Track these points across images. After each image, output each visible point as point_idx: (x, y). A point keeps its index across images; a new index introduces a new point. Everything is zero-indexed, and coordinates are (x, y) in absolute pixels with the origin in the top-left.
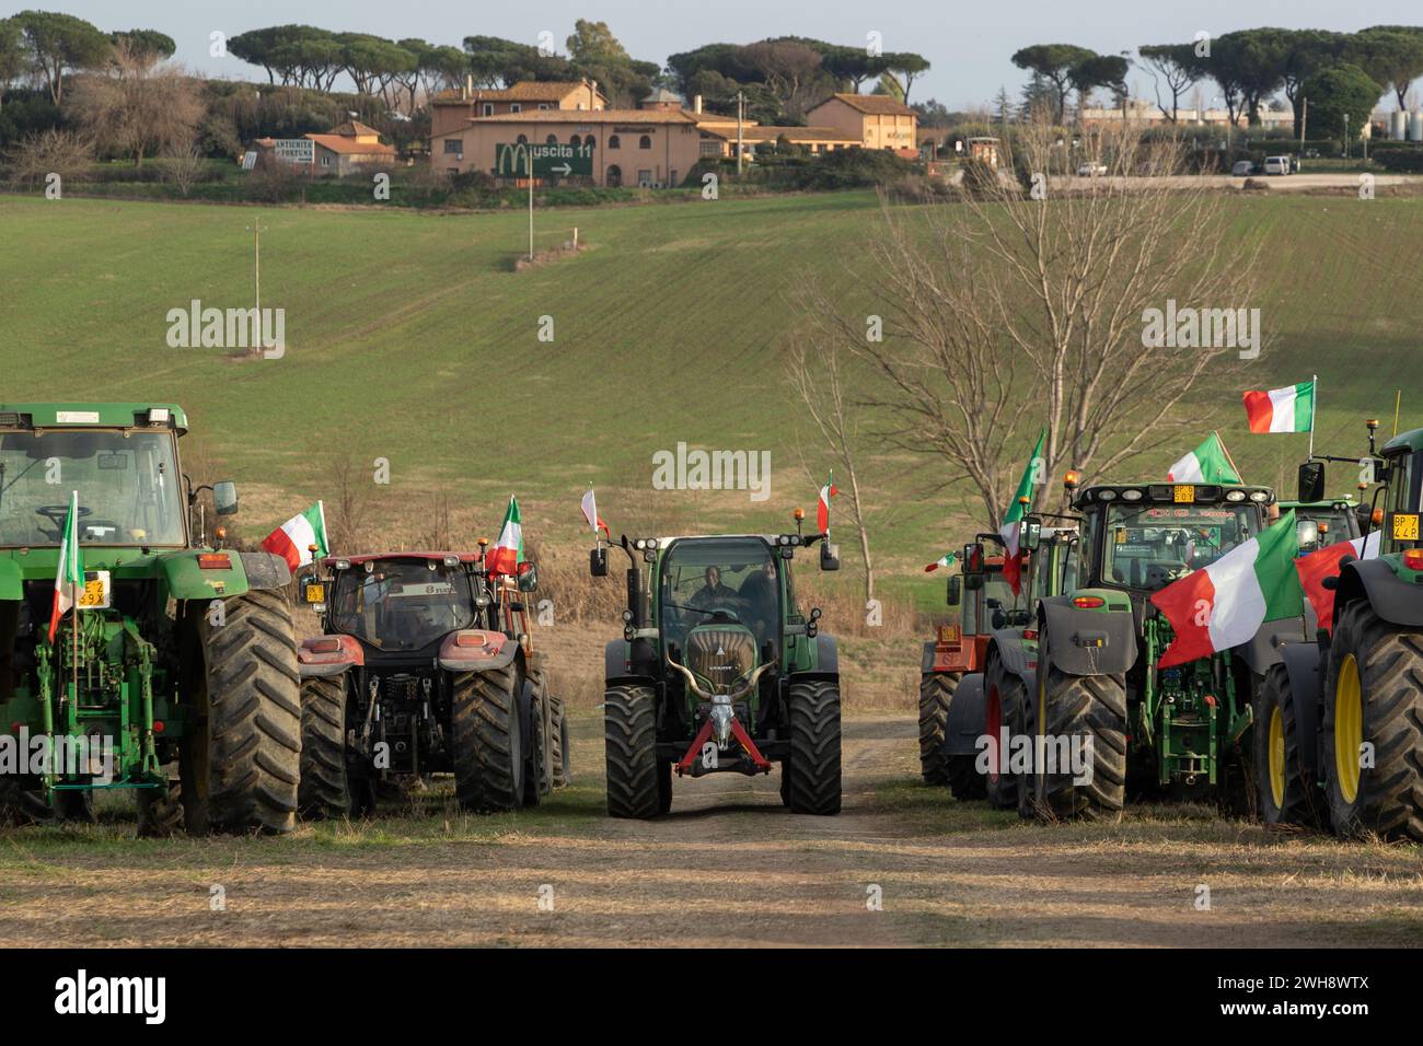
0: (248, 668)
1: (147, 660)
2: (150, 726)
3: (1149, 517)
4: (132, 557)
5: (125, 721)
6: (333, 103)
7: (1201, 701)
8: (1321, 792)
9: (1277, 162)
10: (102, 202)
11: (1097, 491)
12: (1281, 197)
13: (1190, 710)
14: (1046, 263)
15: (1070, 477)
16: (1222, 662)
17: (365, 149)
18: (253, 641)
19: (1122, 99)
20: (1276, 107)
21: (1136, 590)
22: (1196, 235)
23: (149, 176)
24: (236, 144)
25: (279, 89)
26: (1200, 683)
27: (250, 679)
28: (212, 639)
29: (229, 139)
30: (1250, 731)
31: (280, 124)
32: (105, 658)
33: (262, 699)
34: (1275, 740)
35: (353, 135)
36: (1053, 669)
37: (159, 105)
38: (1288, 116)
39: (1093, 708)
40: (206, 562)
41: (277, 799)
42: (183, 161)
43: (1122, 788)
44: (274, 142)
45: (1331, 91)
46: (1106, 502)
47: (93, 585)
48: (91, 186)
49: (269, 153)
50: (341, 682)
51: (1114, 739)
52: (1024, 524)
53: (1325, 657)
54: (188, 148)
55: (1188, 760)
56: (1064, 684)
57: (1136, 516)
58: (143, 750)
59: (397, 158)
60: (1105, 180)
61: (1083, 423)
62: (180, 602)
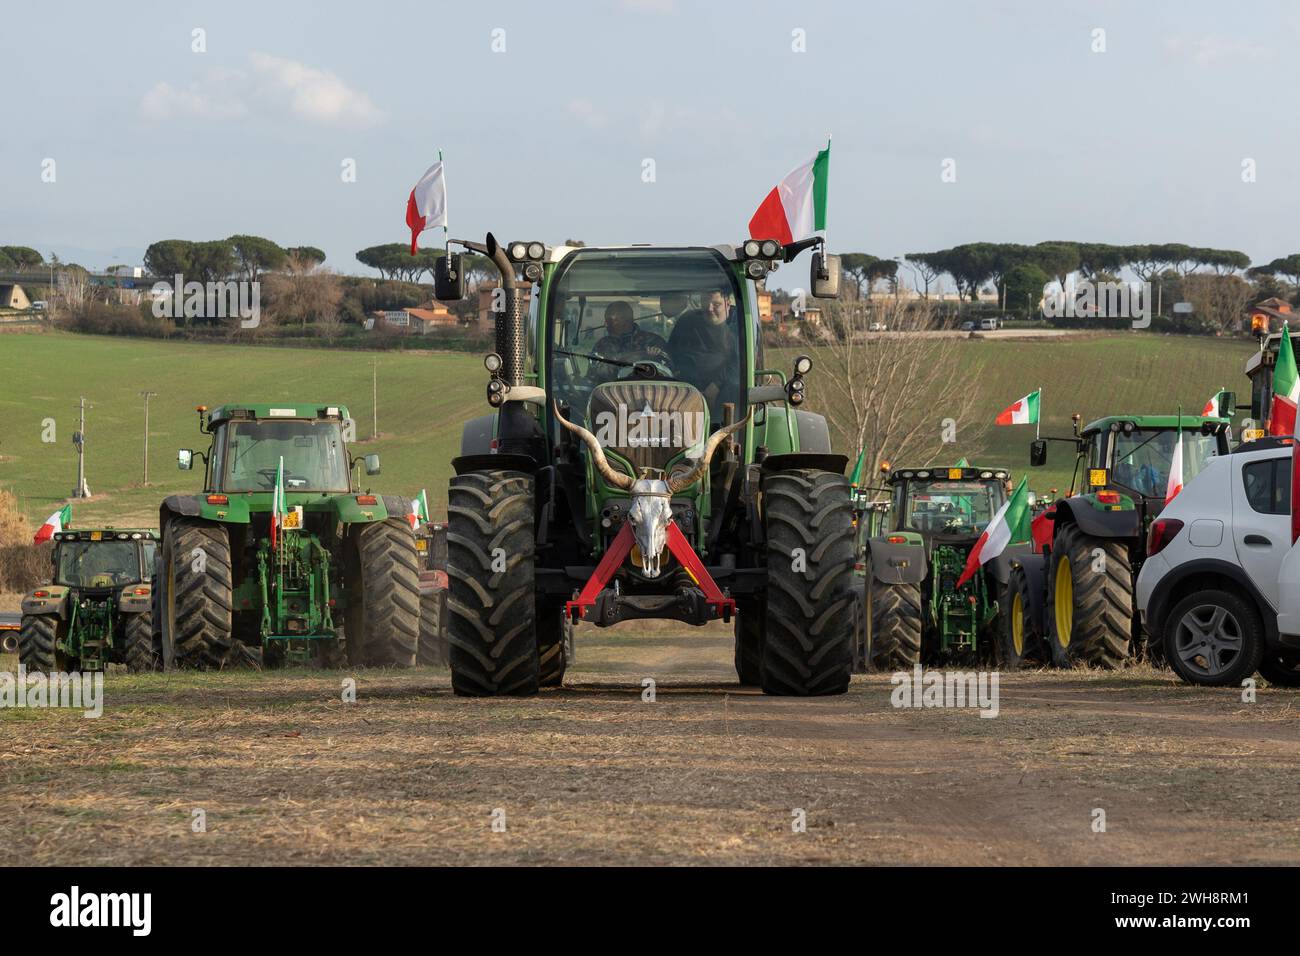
0: (388, 565)
1: (326, 561)
2: (328, 600)
3: (933, 488)
4: (316, 498)
5: (312, 598)
6: (420, 290)
7: (966, 600)
8: (1046, 642)
9: (989, 322)
10: (281, 349)
11: (901, 472)
12: (991, 343)
13: (960, 606)
14: (853, 378)
15: (884, 466)
16: (979, 576)
17: (439, 317)
18: (391, 549)
19: (894, 288)
20: (986, 292)
21: (925, 533)
22: (942, 360)
23: (309, 333)
24: (362, 314)
25: (387, 282)
26: (966, 589)
27: (389, 572)
28: (366, 547)
29: (358, 311)
30: (997, 618)
31: (388, 302)
32: (300, 560)
33: (396, 584)
34: (1016, 614)
35: (432, 309)
36: (876, 581)
37: (315, 291)
38: (994, 297)
39: (900, 603)
40: (362, 500)
41: (404, 645)
42: (330, 325)
43: (918, 653)
44: (385, 313)
45: (1020, 280)
46: (907, 479)
47: (292, 515)
48: (274, 340)
49: (381, 320)
50: (437, 598)
51: (913, 623)
52: (856, 495)
53: (1048, 560)
54: (333, 315)
55: (959, 636)
56: (884, 588)
57: (926, 487)
58: (323, 617)
59: (458, 322)
60: (887, 333)
61: (875, 474)
62: (345, 524)
